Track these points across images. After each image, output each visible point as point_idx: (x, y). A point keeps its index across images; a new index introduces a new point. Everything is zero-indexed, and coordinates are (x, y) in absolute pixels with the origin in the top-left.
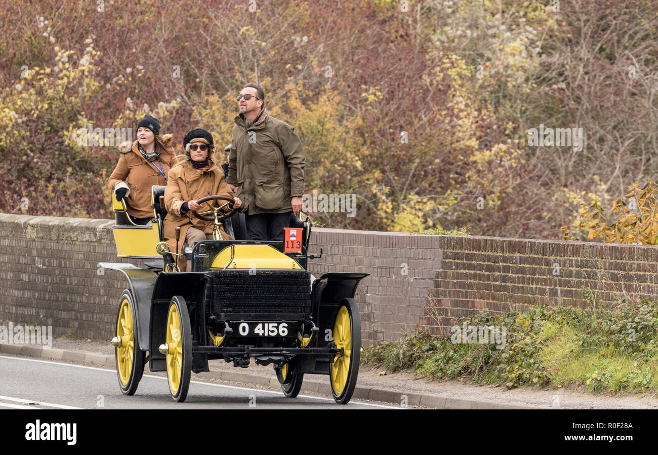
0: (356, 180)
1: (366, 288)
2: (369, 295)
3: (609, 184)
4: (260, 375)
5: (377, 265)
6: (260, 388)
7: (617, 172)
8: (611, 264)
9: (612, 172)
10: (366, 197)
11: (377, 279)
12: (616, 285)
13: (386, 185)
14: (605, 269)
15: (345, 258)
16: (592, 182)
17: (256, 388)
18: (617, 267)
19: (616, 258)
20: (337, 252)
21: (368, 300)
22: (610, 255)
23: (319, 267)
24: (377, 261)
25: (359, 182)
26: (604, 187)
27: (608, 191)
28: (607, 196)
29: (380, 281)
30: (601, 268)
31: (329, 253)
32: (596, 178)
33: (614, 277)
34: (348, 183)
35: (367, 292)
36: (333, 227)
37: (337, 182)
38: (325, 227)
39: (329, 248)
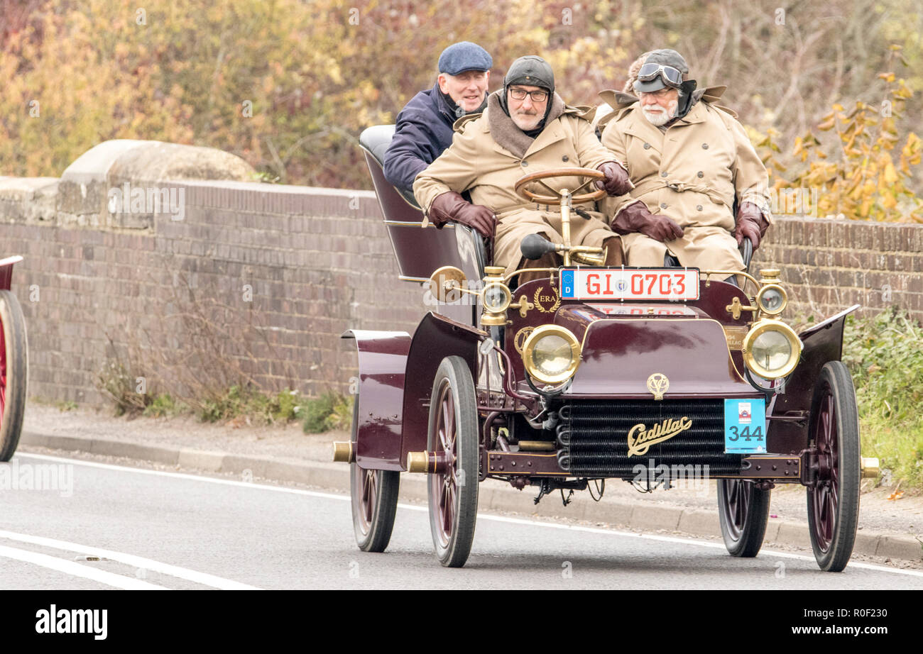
0: (330, 100)
1: (351, 292)
2: (356, 304)
3: (779, 110)
4: (162, 446)
5: (372, 252)
6: (160, 470)
7: (793, 90)
8: (788, 252)
9: (785, 91)
10: (349, 131)
11: (371, 276)
12: (796, 290)
13: (384, 110)
14: (778, 261)
15: (314, 237)
16: (748, 106)
17: (154, 469)
18: (800, 258)
19: (797, 242)
20: (299, 229)
21: (353, 313)
22: (788, 236)
23: (268, 254)
24: (371, 244)
25: (337, 105)
26: (770, 116)
27: (778, 123)
28: (775, 133)
29: (376, 280)
30: (770, 260)
31: (286, 230)
32: (757, 100)
33: (794, 277)
34: (316, 106)
35: (352, 299)
36: (290, 183)
37: (298, 103)
38: (277, 182)
39: (285, 221)
